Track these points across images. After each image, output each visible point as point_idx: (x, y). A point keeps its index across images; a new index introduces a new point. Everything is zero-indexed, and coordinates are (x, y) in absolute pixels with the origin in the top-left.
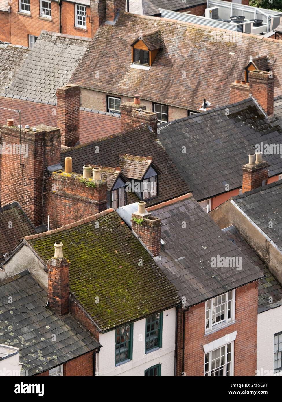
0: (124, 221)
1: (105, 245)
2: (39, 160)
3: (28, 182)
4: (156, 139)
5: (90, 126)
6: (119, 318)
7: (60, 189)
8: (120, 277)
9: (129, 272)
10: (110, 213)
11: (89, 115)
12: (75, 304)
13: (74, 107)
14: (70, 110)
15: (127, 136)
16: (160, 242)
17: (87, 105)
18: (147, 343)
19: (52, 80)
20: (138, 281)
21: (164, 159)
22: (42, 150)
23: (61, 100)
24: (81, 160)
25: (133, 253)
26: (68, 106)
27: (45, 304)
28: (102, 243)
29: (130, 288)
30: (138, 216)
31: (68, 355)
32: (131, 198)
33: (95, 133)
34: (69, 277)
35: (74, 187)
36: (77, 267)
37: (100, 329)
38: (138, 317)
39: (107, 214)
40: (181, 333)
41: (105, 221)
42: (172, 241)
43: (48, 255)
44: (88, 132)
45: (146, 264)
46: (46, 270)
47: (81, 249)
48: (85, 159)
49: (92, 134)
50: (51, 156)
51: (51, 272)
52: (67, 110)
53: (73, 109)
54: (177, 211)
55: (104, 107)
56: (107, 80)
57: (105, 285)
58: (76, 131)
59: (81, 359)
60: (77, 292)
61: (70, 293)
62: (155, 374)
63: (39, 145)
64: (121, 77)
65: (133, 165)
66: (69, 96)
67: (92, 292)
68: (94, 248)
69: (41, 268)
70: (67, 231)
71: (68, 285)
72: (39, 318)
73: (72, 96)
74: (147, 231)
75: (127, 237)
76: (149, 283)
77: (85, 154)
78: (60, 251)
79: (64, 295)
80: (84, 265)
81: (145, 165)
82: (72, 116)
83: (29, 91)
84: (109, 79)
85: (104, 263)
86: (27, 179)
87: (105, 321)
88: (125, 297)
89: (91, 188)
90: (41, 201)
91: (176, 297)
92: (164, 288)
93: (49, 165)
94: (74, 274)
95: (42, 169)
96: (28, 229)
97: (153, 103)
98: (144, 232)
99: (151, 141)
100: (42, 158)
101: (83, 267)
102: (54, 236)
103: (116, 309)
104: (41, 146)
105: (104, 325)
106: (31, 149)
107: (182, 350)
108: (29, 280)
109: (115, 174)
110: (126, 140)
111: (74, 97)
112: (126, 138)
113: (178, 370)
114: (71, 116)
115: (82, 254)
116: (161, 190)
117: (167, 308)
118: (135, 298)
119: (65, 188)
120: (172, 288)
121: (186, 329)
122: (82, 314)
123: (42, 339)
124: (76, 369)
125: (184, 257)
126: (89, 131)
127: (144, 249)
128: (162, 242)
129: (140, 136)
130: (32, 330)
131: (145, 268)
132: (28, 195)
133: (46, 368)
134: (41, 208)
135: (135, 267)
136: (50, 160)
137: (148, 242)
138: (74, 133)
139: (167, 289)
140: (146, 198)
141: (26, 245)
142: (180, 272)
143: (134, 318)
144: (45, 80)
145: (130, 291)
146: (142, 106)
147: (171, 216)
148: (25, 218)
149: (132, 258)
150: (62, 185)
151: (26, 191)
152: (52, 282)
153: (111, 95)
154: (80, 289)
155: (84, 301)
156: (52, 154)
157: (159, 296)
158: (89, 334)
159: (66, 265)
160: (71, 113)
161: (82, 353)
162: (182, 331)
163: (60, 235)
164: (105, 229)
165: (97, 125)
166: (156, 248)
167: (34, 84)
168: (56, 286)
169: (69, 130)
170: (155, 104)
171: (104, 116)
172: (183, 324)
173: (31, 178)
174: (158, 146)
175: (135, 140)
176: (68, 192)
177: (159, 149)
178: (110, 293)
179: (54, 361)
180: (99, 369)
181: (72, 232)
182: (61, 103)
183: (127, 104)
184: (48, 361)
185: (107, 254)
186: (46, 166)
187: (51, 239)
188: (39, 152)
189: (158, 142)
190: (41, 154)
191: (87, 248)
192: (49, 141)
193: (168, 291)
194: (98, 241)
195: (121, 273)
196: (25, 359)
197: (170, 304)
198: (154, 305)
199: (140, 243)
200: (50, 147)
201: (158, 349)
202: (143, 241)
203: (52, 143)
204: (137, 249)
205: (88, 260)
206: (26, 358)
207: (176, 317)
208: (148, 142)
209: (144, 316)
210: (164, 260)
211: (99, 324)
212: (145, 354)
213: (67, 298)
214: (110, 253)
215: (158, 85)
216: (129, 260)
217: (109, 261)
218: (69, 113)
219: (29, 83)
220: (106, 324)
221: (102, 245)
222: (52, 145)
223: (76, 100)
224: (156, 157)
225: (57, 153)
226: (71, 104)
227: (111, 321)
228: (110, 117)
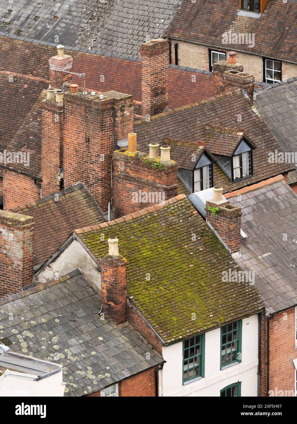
0: (197, 210)
1: (173, 239)
2: (107, 134)
3: (95, 160)
4: (251, 106)
5: (185, 87)
6: (187, 328)
7: (122, 170)
8: (190, 278)
9: (201, 272)
10: (181, 200)
11: (184, 74)
12: (134, 311)
13: (161, 66)
14: (156, 70)
15: (216, 103)
16: (240, 235)
17: (186, 60)
18: (223, 358)
19: (147, 31)
20: (211, 283)
21: (260, 131)
22: (111, 121)
23: (146, 57)
24: (158, 133)
25: (207, 248)
26: (154, 65)
27: (99, 311)
28: (169, 237)
29: (202, 292)
30: (213, 204)
31: (124, 373)
32: (219, 178)
33: (190, 96)
34: (126, 278)
35: (139, 169)
36: (137, 266)
37: (163, 341)
38: (209, 327)
39: (177, 202)
40: (265, 345)
41: (174, 210)
42: (256, 234)
43: (102, 251)
44: (183, 95)
45: (222, 262)
46: (99, 270)
47: (144, 244)
48: (164, 131)
49: (186, 98)
50: (121, 129)
51: (105, 273)
52: (153, 70)
53: (160, 68)
54: (263, 196)
55: (206, 63)
56: (210, 31)
57: (171, 288)
58: (163, 95)
59: (141, 377)
60: (136, 296)
61: (128, 297)
62: (233, 394)
63: (107, 115)
64: (227, 27)
65: (222, 139)
66: (156, 53)
67: (155, 296)
68: (159, 243)
69: (95, 268)
70: (127, 222)
71: (125, 289)
72: (91, 328)
73: (159, 52)
74: (224, 222)
75: (200, 229)
76: (226, 285)
77: (164, 125)
78: (114, 248)
79: (120, 300)
80: (146, 263)
81: (236, 139)
82: (159, 76)
83: (120, 44)
84: (212, 29)
85: (170, 261)
86: (93, 156)
87: (169, 332)
88: (194, 302)
89: (158, 170)
90: (110, 182)
91: (258, 302)
92: (244, 290)
93: (119, 140)
94: (133, 274)
95: (111, 144)
96: (95, 215)
97: (264, 59)
98: (220, 223)
99: (245, 109)
100: (111, 131)
101: (145, 266)
102: (111, 229)
103: (184, 317)
104: (109, 117)
105: (168, 336)
106: (98, 120)
107: (266, 366)
108: (80, 282)
109: (198, 150)
110: (214, 108)
111: (162, 54)
112: (215, 106)
113: (262, 390)
114: (157, 77)
115: (144, 250)
116: (256, 168)
117: (247, 316)
118: (207, 304)
119: (128, 170)
120: (253, 291)
121: (271, 341)
122: (142, 323)
123: (93, 353)
124: (134, 389)
125: (270, 253)
126: (184, 93)
127: (220, 243)
128: (243, 234)
129: (232, 102)
130: (81, 342)
131: (221, 267)
132: (95, 175)
133: (96, 389)
134: (110, 190)
135: (209, 265)
136: (121, 133)
137: (226, 235)
138: (162, 97)
139: (247, 292)
140: (237, 178)
141: (76, 240)
142: (264, 271)
143: (206, 328)
144: (138, 31)
145: (202, 295)
146: (239, 66)
147: (255, 203)
148: (91, 203)
149: (205, 255)
150: (125, 166)
151: (93, 170)
152: (106, 284)
153: (214, 49)
154: (140, 292)
155: (144, 308)
156: (123, 126)
157: (237, 301)
158: (151, 346)
159: (122, 264)
160: (157, 73)
161: (141, 370)
162: (267, 343)
163: (118, 228)
164: (174, 219)
165: (193, 86)
166: (235, 242)
167: (125, 36)
168: (110, 290)
169: (155, 93)
170: (266, 60)
171: (201, 75)
172: (266, 334)
173: (98, 155)
174: (253, 115)
175: (226, 107)
176: (132, 174)
177: (255, 118)
178: (177, 297)
179: (106, 379)
180: (162, 388)
181: (133, 223)
182: (146, 61)
183: (221, 63)
184: (99, 380)
185: (175, 250)
186: (116, 141)
187: (107, 232)
188: (107, 124)
189: (254, 110)
190: (110, 126)
191: (151, 243)
192: (119, 111)
193: (249, 295)
194: (164, 235)
195: (191, 273)
196: (71, 377)
197: (251, 310)
198: (231, 312)
199: (215, 236)
200: (120, 118)
201: (237, 364)
202: (219, 233)
203: (123, 113)
204: (212, 244)
205: (151, 258)
206: (73, 376)
207: (259, 326)
208: (241, 110)
209: (218, 325)
210: (245, 257)
211: (161, 335)
212: (221, 370)
213: (123, 304)
214: (179, 248)
215: (270, 37)
216: (202, 257)
217: (177, 258)
218: (155, 74)
219: (120, 35)
220: (170, 335)
221: (169, 239)
222: (122, 116)
223: (164, 58)
224: (251, 128)
225: (129, 125)
226: (157, 63)
227: (176, 332)
228: (208, 76)
